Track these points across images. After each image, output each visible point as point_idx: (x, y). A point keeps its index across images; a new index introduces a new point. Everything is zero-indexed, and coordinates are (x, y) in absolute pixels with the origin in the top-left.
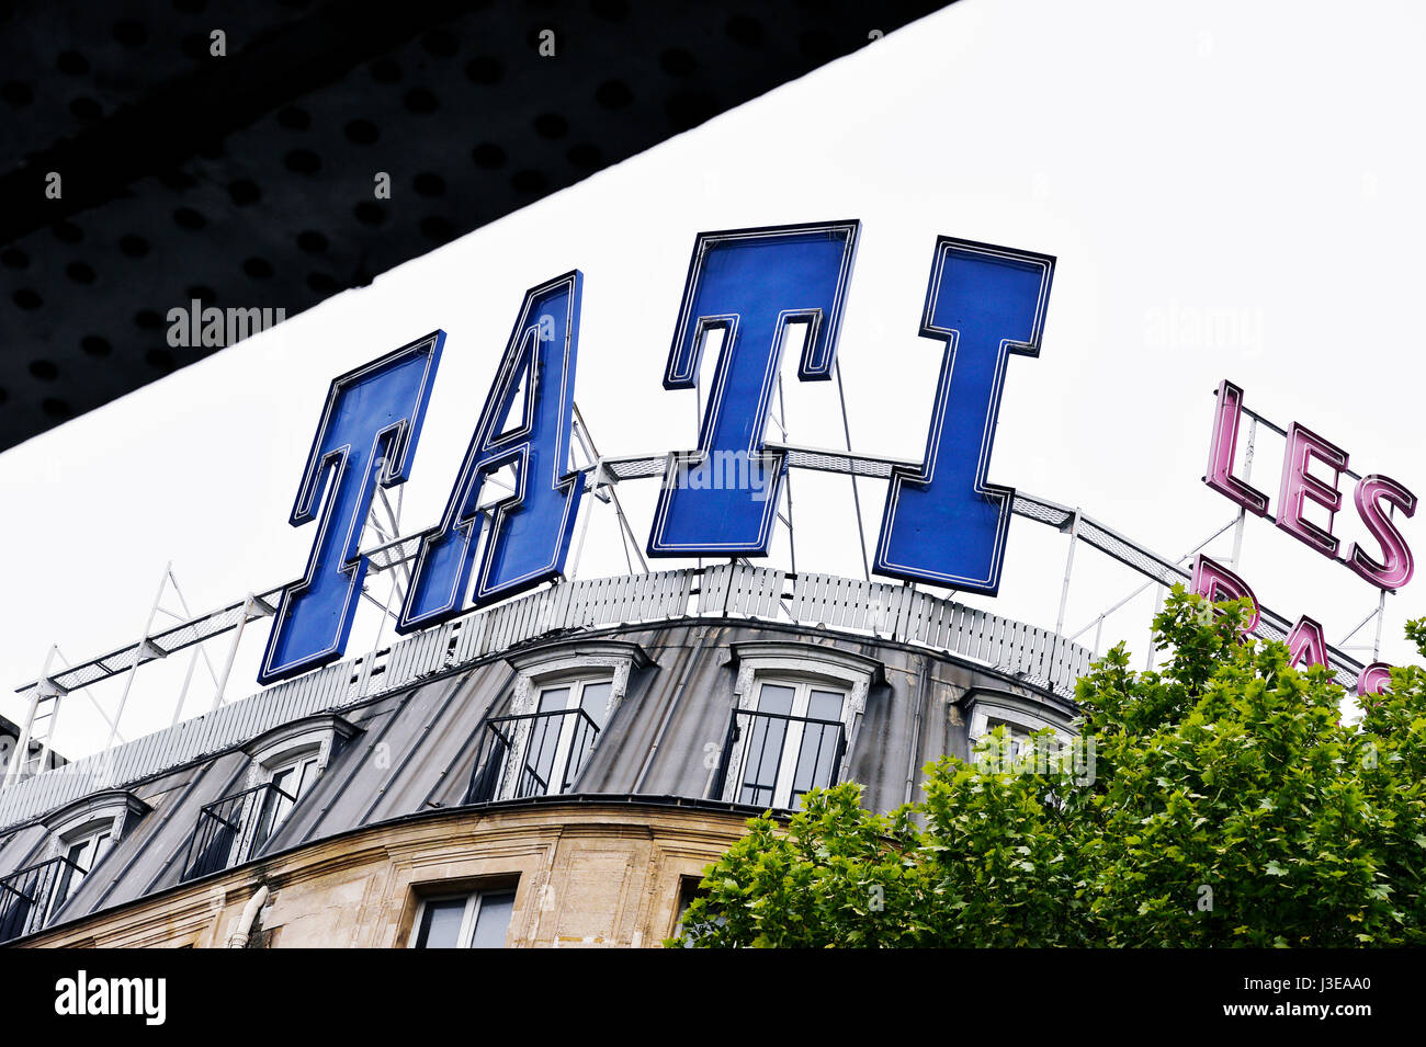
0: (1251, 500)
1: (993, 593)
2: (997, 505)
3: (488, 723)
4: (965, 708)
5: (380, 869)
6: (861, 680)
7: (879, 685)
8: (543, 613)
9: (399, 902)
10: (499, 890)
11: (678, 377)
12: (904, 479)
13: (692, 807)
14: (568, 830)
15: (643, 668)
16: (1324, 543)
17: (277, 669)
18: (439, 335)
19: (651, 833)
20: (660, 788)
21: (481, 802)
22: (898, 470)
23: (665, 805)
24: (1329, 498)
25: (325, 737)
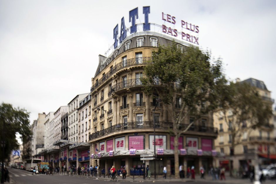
0: (165, 20)
1: (150, 30)
2: (149, 24)
3: (124, 47)
4: (150, 38)
5: (120, 57)
6: (143, 38)
7: (144, 38)
8: (125, 40)
9: (121, 59)
10: (126, 56)
11: (130, 21)
12: (144, 24)
13: (135, 48)
14: (129, 51)
15: (131, 41)
16: (170, 22)
17: (115, 48)
18: (118, 24)
19: (133, 50)
20: (133, 47)
21: (125, 51)
22: (143, 24)
23: (133, 48)
24: (170, 19)
25: (117, 51)
